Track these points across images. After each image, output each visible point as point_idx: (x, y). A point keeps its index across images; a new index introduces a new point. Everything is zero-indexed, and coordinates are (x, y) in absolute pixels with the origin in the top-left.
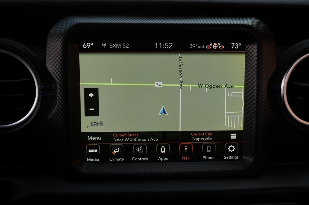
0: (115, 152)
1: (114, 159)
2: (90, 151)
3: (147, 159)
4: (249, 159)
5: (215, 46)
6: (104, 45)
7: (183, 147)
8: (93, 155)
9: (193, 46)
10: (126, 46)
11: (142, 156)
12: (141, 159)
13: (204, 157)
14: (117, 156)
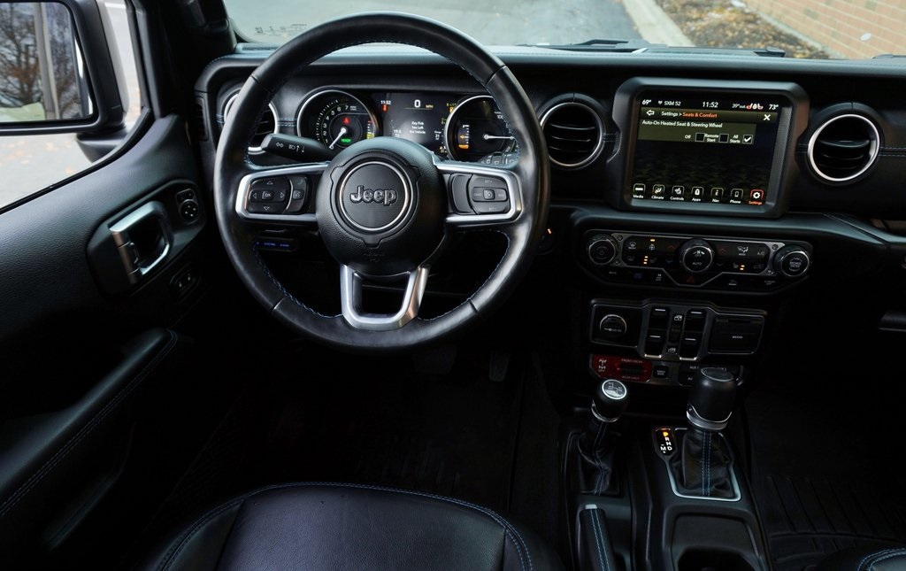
0: (657, 191)
1: (655, 197)
2: (637, 189)
3: (682, 199)
4: (772, 204)
5: (755, 106)
6: (660, 102)
7: (715, 191)
8: (639, 193)
9: (735, 106)
10: (678, 104)
11: (679, 196)
12: (678, 199)
13: (731, 201)
14: (659, 195)
